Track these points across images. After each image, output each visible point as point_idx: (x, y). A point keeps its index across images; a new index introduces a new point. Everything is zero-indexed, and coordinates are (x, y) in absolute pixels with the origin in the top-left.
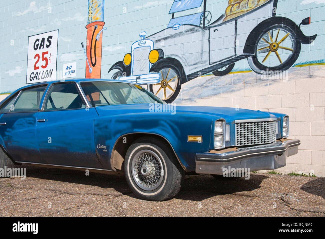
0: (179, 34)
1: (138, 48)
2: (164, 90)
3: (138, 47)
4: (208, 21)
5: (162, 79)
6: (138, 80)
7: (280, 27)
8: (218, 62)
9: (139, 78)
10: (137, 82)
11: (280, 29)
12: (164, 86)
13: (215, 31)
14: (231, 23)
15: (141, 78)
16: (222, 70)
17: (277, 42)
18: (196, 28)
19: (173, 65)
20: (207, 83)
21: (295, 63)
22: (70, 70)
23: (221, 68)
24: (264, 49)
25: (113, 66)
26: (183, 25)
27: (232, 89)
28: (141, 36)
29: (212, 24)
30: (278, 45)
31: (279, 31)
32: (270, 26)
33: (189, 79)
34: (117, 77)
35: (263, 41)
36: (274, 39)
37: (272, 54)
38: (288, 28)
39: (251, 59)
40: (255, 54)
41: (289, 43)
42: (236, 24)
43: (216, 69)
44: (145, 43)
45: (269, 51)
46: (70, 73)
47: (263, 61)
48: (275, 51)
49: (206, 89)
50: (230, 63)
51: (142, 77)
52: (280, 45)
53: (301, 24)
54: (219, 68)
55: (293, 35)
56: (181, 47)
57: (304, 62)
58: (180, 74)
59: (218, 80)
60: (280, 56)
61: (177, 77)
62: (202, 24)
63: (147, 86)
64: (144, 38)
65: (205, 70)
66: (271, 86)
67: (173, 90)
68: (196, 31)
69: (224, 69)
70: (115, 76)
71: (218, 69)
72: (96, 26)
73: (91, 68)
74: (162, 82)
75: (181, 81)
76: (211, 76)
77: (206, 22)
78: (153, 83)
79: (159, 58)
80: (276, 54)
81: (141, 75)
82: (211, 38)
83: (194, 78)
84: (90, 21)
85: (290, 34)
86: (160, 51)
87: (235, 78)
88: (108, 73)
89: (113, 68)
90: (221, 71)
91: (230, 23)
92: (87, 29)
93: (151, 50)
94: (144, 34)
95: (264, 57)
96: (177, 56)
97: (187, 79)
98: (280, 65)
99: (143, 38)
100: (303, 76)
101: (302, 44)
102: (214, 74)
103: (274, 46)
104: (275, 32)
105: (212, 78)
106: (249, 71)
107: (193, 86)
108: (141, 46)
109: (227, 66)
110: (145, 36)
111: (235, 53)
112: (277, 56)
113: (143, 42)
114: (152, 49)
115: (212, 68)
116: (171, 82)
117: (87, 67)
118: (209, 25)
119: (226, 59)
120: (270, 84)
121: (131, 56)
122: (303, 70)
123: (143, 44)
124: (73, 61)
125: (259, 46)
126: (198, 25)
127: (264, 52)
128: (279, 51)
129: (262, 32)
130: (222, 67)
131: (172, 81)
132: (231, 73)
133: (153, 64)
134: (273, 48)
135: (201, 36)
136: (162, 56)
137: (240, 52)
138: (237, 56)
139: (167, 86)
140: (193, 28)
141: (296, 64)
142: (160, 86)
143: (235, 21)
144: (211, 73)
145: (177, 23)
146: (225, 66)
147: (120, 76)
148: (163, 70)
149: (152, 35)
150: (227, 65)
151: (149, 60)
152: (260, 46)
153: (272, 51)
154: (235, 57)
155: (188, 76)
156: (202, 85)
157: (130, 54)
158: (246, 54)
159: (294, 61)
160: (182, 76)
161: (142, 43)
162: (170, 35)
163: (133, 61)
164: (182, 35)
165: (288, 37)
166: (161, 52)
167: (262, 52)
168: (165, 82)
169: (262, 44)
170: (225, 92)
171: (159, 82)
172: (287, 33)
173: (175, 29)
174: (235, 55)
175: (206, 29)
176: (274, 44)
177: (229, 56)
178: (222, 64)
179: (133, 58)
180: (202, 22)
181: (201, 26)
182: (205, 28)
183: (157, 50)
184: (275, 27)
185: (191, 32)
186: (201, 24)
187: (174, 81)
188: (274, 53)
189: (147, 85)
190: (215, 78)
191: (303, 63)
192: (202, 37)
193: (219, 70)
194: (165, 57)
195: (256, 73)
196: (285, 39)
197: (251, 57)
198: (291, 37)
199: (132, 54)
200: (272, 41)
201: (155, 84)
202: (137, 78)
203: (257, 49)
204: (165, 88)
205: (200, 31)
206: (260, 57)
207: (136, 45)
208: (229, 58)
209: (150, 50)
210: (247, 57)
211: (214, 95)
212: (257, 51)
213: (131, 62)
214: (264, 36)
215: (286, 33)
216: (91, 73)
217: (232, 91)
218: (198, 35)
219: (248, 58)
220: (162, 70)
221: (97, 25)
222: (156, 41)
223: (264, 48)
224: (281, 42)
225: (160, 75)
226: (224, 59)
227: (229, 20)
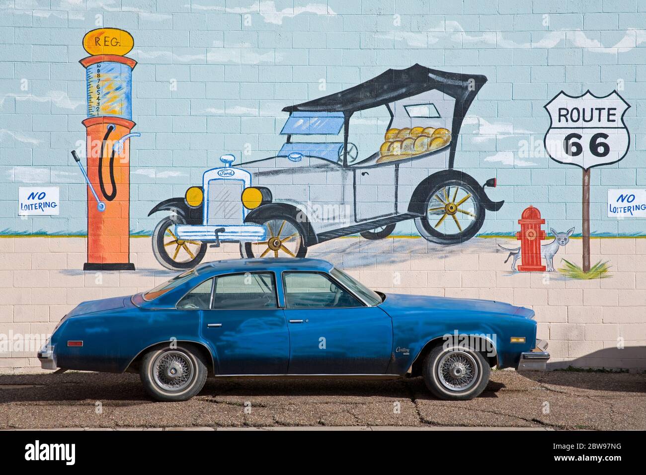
0: (301, 170)
1: (217, 179)
2: (274, 254)
3: (219, 179)
4: (353, 158)
5: (271, 237)
6: (219, 234)
7: (459, 184)
8: (369, 219)
9: (223, 231)
10: (217, 236)
11: (459, 187)
12: (275, 246)
13: (363, 174)
14: (389, 167)
15: (226, 231)
16: (376, 232)
17: (455, 203)
18: (332, 165)
19: (291, 215)
20: (352, 248)
21: (478, 233)
22: (42, 201)
23: (375, 228)
24: (438, 210)
25: (161, 204)
26: (308, 156)
27: (393, 259)
28: (225, 161)
29: (359, 163)
30: (456, 207)
31: (458, 189)
32: (446, 180)
33: (321, 241)
34: (170, 225)
35: (436, 200)
36: (451, 199)
37: (449, 218)
38: (468, 187)
39: (420, 220)
40: (425, 215)
41: (470, 207)
42: (397, 170)
43: (366, 230)
44: (232, 173)
45: (445, 213)
46: (42, 206)
47: (436, 226)
48: (453, 214)
49: (350, 257)
50: (389, 223)
51: (227, 229)
52: (459, 208)
53: (485, 185)
54: (372, 229)
55: (475, 198)
56: (305, 190)
57: (489, 232)
58: (305, 231)
59: (370, 246)
60: (459, 221)
61: (298, 234)
62: (342, 160)
63: (241, 246)
64: (230, 166)
65: (348, 230)
66: (447, 259)
67: (291, 254)
68: (332, 169)
69: (379, 230)
70: (165, 223)
71: (370, 229)
72: (113, 126)
73: (103, 204)
74: (269, 240)
75: (307, 241)
76: (358, 238)
77: (349, 159)
78: (252, 240)
79: (263, 203)
80: (454, 218)
81: (226, 226)
82: (357, 183)
83: (330, 239)
84: (95, 113)
85: (472, 195)
86: (265, 191)
87: (396, 244)
88: (149, 216)
89: (160, 208)
90: (374, 233)
91: (387, 167)
92: (87, 127)
93: (246, 187)
94: (230, 158)
95: (438, 221)
96: (297, 202)
97: (317, 240)
98: (459, 233)
99: (227, 165)
100: (489, 250)
101: (486, 210)
102: (363, 235)
103: (452, 208)
104: (453, 190)
105: (360, 242)
106: (416, 236)
107: (328, 250)
108: (224, 178)
109: (384, 227)
110: (232, 161)
111: (396, 209)
112: (455, 221)
113: (229, 171)
114: (247, 185)
115: (361, 227)
116: (288, 241)
117: (90, 199)
118: (354, 164)
119: (382, 216)
120: (446, 257)
121: (203, 192)
122: (488, 242)
123: (228, 175)
124: (50, 184)
125: (431, 205)
126: (335, 161)
127: (438, 214)
128: (458, 215)
129: (434, 187)
130: (377, 227)
131: (290, 241)
132: (391, 237)
133: (250, 211)
134: (450, 211)
135: (341, 178)
136: (269, 199)
137: (403, 209)
138: (398, 215)
139: (280, 247)
140: (326, 165)
141: (480, 234)
142: (266, 246)
143: (396, 166)
144: (359, 233)
145: (297, 152)
146: (381, 226)
147: (179, 224)
148: (271, 221)
149: (246, 163)
150: (383, 225)
151: (243, 203)
152: (433, 205)
153: (449, 214)
154: (395, 215)
155: (319, 235)
156: (344, 251)
157: (201, 188)
158: (412, 213)
159: (478, 230)
160: (307, 233)
161: (226, 172)
162: (283, 169)
163: (208, 200)
164: (307, 171)
165: (469, 199)
166: (267, 192)
167: (434, 214)
168: (276, 241)
169: (434, 202)
170: (382, 263)
171: (264, 239)
172: (468, 193)
173: (294, 160)
174: (397, 213)
175: (349, 170)
176: (451, 205)
177: (387, 214)
178: (376, 223)
179: (208, 195)
180: (342, 158)
181: (339, 163)
182: (346, 166)
183: (259, 188)
184: (452, 184)
185: (323, 169)
186: (339, 159)
187: (293, 240)
188: (451, 216)
189: (239, 244)
190: (364, 241)
191: (487, 234)
192: (343, 179)
193: (372, 231)
194: (274, 201)
195: (427, 240)
196: (465, 201)
197: (419, 218)
198: (473, 198)
199: (205, 187)
200: (448, 200)
201: (256, 244)
202: (217, 231)
203: (429, 209)
204: (276, 251)
205: (338, 170)
206: (433, 220)
207: (214, 174)
208: (387, 215)
209: (244, 186)
210: (413, 217)
211: (365, 265)
212: (428, 212)
213: (202, 203)
214: (438, 193)
215: (466, 193)
216: (102, 212)
217: (393, 262)
218: (336, 176)
219: (415, 220)
220: (269, 222)
221: (113, 124)
222: (257, 174)
223: (437, 208)
224: (460, 204)
225: (265, 229)
226: (379, 217)
227: (385, 163)
